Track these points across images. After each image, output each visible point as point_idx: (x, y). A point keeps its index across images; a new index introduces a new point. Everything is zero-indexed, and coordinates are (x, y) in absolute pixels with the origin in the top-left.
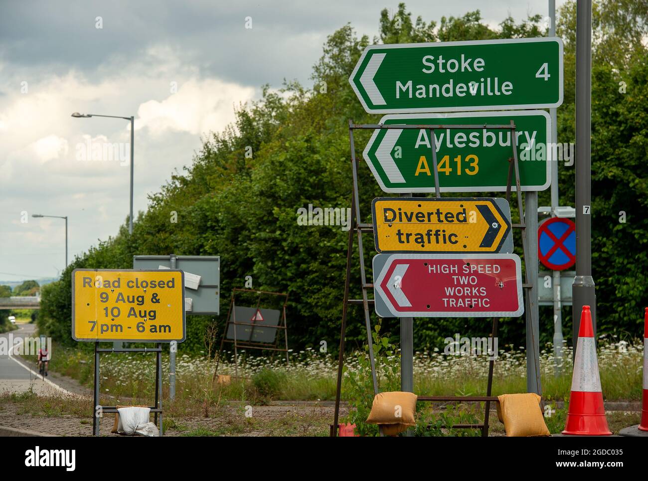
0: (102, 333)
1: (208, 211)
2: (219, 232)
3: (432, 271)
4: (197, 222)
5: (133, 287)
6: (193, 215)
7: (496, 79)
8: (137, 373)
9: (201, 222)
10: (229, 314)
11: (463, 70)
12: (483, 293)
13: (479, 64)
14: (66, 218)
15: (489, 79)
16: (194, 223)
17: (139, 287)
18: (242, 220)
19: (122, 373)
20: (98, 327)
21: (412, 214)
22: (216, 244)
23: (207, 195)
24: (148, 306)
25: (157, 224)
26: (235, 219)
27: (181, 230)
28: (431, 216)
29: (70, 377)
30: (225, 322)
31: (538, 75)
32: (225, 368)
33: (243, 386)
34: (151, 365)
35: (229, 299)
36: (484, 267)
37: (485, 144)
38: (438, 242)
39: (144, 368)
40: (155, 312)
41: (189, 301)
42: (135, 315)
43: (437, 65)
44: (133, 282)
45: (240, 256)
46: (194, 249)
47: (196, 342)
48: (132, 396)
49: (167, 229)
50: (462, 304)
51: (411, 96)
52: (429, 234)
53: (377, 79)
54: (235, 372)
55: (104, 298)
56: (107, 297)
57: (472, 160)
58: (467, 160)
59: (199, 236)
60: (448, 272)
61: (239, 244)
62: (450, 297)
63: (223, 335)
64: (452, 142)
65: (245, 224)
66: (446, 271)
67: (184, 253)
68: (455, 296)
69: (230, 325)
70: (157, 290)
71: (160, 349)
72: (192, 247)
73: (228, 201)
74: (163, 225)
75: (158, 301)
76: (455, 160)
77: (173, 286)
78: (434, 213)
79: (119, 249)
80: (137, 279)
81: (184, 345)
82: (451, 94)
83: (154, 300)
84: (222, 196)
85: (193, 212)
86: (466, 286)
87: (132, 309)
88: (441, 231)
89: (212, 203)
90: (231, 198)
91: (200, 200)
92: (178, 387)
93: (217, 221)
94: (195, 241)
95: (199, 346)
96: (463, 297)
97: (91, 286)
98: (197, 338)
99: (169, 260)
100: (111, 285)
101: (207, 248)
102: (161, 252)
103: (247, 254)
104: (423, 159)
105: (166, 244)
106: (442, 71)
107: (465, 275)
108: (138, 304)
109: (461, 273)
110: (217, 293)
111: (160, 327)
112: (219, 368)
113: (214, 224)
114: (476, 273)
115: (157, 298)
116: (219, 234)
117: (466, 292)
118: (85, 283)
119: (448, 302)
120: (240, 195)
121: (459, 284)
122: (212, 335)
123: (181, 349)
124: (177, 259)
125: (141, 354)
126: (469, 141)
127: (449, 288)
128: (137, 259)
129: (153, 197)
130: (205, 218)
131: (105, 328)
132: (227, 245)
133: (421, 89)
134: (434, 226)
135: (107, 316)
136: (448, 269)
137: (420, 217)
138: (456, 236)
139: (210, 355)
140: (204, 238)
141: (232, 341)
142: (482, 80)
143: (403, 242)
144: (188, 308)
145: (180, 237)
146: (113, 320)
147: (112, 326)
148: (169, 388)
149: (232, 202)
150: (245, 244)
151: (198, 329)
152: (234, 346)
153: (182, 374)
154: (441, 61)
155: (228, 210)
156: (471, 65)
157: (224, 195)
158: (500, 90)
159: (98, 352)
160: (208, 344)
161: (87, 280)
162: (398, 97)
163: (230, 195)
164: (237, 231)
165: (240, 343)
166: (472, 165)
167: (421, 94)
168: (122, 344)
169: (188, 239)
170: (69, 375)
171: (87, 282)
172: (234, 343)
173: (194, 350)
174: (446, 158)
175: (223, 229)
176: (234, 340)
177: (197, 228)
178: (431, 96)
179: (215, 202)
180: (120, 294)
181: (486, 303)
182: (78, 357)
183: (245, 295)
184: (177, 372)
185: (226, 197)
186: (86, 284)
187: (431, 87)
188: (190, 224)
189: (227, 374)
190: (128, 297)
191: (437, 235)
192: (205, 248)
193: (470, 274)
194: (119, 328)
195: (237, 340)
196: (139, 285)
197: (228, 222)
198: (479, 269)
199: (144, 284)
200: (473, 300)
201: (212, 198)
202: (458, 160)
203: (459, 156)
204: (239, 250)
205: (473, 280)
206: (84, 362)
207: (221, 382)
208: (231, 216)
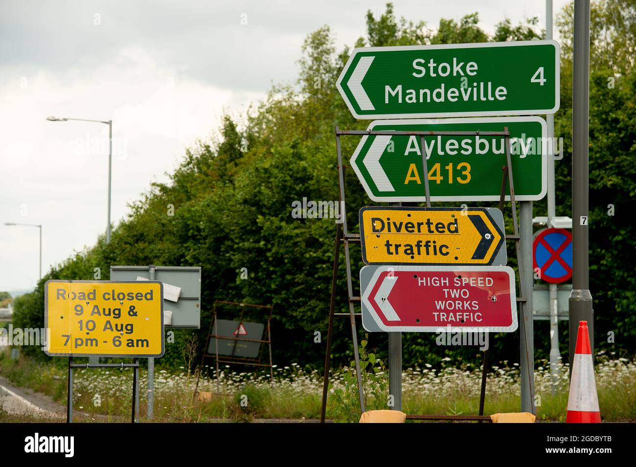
0: (76, 347)
1: (189, 220)
2: (201, 241)
3: (422, 283)
4: (178, 231)
5: (109, 299)
6: (174, 223)
7: (490, 84)
8: (114, 390)
9: (182, 232)
10: (210, 327)
11: (455, 74)
12: (476, 307)
13: (472, 68)
14: (40, 226)
15: (482, 84)
16: (175, 232)
17: (115, 300)
18: (225, 230)
19: (99, 390)
20: (71, 341)
21: (401, 223)
22: (198, 254)
23: (188, 203)
24: (125, 319)
25: (135, 233)
26: (217, 229)
27: (161, 240)
28: (421, 226)
29: (43, 394)
30: (206, 336)
31: (533, 80)
32: (206, 383)
33: (224, 403)
34: (129, 381)
35: (211, 312)
36: (476, 280)
38: (428, 253)
39: (121, 384)
40: (132, 325)
41: (168, 314)
42: (111, 328)
43: (428, 69)
44: (109, 294)
45: (223, 266)
46: (175, 259)
47: (176, 357)
48: (107, 414)
49: (146, 239)
50: (453, 319)
51: (400, 101)
52: (418, 245)
53: (366, 83)
54: (216, 388)
55: (79, 311)
56: (82, 311)
57: (464, 168)
58: (459, 167)
59: (180, 245)
60: (438, 285)
61: (222, 254)
62: (440, 311)
63: (203, 350)
65: (228, 234)
66: (437, 283)
67: (164, 264)
68: (446, 310)
69: (212, 339)
70: (135, 302)
71: (137, 364)
72: (173, 257)
73: (211, 209)
74: (142, 235)
75: (135, 314)
76: (447, 168)
77: (151, 299)
78: (425, 224)
79: (95, 259)
80: (113, 291)
81: (164, 360)
82: (442, 99)
83: (131, 313)
84: (204, 205)
85: (174, 220)
86: (458, 299)
87: (108, 322)
88: (432, 242)
89: (194, 212)
90: (214, 207)
91: (181, 208)
92: (156, 404)
93: (199, 230)
94: (176, 251)
95: (179, 361)
96: (455, 311)
97: (64, 299)
98: (177, 353)
99: (147, 270)
100: (86, 297)
101: (188, 258)
102: (140, 262)
103: (229, 264)
104: (413, 166)
105: (146, 255)
106: (433, 75)
107: (457, 288)
108: (114, 317)
109: (452, 286)
110: (198, 306)
111: (138, 341)
112: (200, 385)
113: (196, 233)
114: (467, 286)
115: (135, 311)
116: (201, 244)
117: (457, 306)
118: (58, 294)
119: (439, 316)
120: (222, 203)
121: (450, 297)
122: (192, 349)
123: (161, 364)
124: (156, 270)
125: (119, 369)
127: (440, 302)
128: (114, 270)
129: (132, 205)
130: (186, 227)
131: (79, 342)
132: (209, 255)
133: (411, 93)
134: (424, 236)
135: (81, 329)
136: (438, 282)
137: (409, 227)
138: (447, 247)
139: (190, 371)
140: (186, 248)
141: (214, 356)
142: (475, 84)
143: (392, 253)
144: (167, 322)
145: (159, 247)
146: (88, 334)
147: (87, 340)
148: (146, 405)
149: (214, 211)
150: (228, 255)
151: (179, 343)
152: (216, 362)
153: (161, 390)
154: (432, 65)
155: (210, 219)
156: (463, 68)
157: (206, 203)
158: (493, 95)
159: (72, 367)
160: (187, 359)
161: (61, 292)
162: (387, 101)
163: (213, 204)
164: (219, 241)
165: (223, 357)
166: (464, 173)
167: (411, 99)
168: (98, 359)
169: (168, 248)
170: (42, 391)
171: (60, 294)
172: (215, 358)
173: (174, 366)
174: (437, 166)
175: (205, 238)
176: (215, 355)
177: (178, 238)
178: (421, 101)
179: (197, 210)
180: (96, 307)
181: (479, 317)
182: (51, 373)
183: (227, 307)
184: (156, 388)
185: (208, 205)
186: (60, 296)
187: (422, 92)
188: (171, 233)
189: (208, 390)
190: (104, 309)
191: (427, 246)
192: (186, 258)
193: (461, 287)
194: (93, 341)
195: (219, 355)
196: (116, 297)
197: (210, 231)
198: (471, 282)
199: (121, 297)
200: (465, 314)
201: (194, 206)
202: (450, 167)
203: (451, 164)
204: (221, 260)
205: (465, 293)
206: (57, 377)
207: (202, 399)
208: (213, 226)
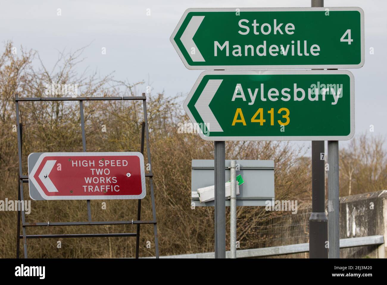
7: (305, 42)
11: (275, 33)
13: (290, 28)
15: (299, 42)
31: (342, 40)
37: (296, 98)
43: (252, 28)
51: (228, 55)
53: (197, 39)
57: (284, 113)
58: (279, 112)
64: (266, 96)
76: (269, 112)
82: (264, 54)
104: (239, 111)
106: (256, 33)
126: (281, 95)
133: (237, 48)
142: (293, 42)
154: (255, 24)
156: (283, 28)
158: (308, 51)
162: (216, 55)
166: (284, 117)
167: (237, 53)
174: (261, 111)
178: (246, 55)
187: (246, 47)
202: (271, 112)
203: (272, 109)
